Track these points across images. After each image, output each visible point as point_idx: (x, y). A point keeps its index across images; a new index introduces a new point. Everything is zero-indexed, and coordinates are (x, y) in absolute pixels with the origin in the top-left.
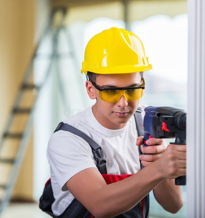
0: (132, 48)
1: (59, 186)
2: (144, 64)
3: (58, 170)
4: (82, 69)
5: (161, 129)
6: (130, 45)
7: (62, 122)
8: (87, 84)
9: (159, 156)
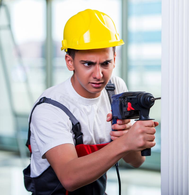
0: (106, 26)
1: (40, 154)
2: (117, 39)
3: (40, 140)
4: (62, 47)
5: (127, 109)
6: (104, 23)
7: (45, 97)
8: (66, 57)
9: (126, 132)
